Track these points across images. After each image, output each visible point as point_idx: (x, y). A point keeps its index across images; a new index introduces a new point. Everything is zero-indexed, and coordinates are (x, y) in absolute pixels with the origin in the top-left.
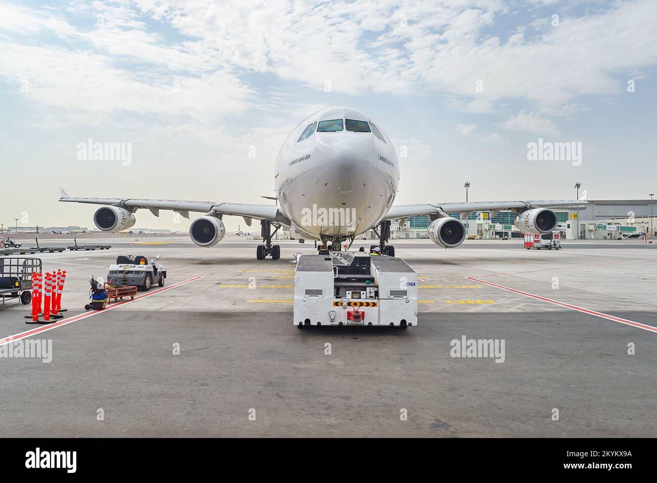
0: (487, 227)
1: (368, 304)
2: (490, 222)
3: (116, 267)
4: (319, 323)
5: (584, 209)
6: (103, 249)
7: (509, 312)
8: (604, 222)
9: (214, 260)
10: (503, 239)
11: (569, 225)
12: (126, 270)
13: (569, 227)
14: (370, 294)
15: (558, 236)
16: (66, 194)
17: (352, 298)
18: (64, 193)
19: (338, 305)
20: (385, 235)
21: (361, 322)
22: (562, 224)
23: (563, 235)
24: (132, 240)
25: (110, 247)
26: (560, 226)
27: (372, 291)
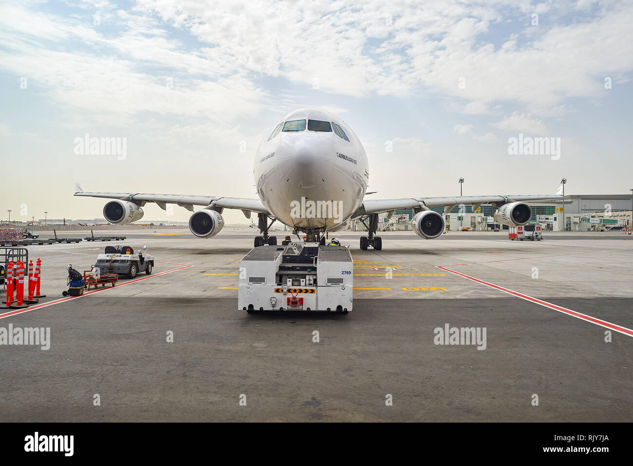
0: (479, 220)
1: (307, 291)
2: (483, 215)
3: (104, 256)
4: (261, 308)
5: (571, 203)
6: (118, 240)
7: (454, 298)
8: (588, 215)
9: (214, 250)
10: (495, 231)
11: (555, 218)
12: (113, 259)
13: (555, 220)
14: (309, 282)
15: (540, 228)
16: (81, 189)
17: (292, 285)
18: (79, 188)
19: (279, 292)
20: (373, 227)
21: (301, 307)
22: (549, 217)
23: (549, 228)
24: (150, 232)
25: (125, 238)
26: (548, 219)
27: (311, 278)
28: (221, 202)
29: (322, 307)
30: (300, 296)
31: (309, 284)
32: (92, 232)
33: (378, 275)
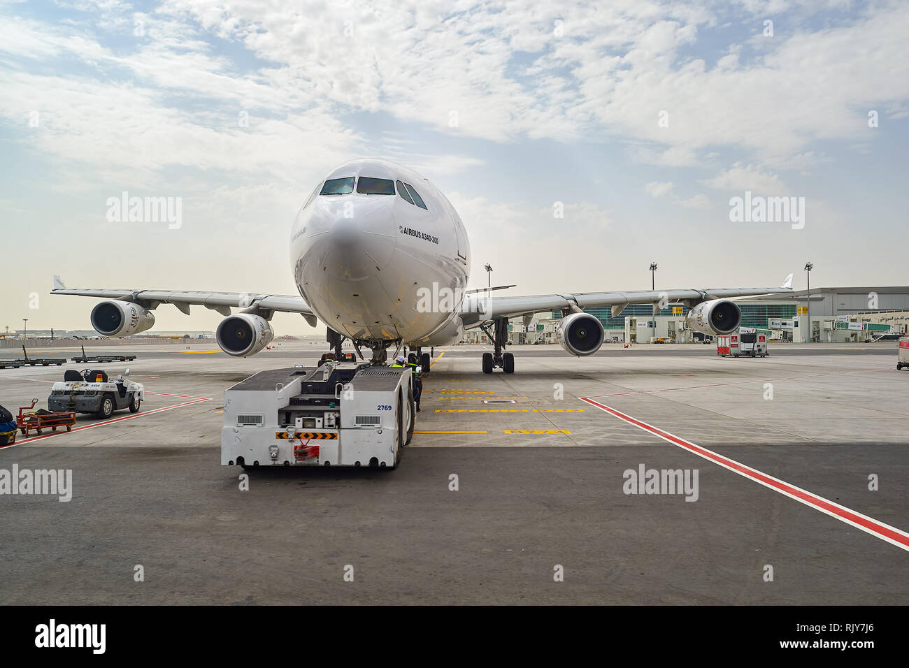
0: (681, 326)
1: (324, 436)
3: (61, 385)
4: (256, 463)
5: (821, 299)
6: (124, 360)
8: (845, 318)
10: (704, 343)
11: (796, 323)
12: (75, 389)
13: (796, 326)
14: (329, 422)
15: (764, 338)
16: (62, 284)
17: (304, 427)
18: (60, 282)
19: (283, 438)
20: (501, 340)
21: (315, 461)
22: (788, 321)
23: (787, 337)
24: (181, 348)
25: (135, 358)
26: (785, 324)
27: (332, 417)
28: (268, 302)
29: (348, 461)
30: (313, 443)
31: (329, 426)
32: (83, 349)
33: (482, 411)
